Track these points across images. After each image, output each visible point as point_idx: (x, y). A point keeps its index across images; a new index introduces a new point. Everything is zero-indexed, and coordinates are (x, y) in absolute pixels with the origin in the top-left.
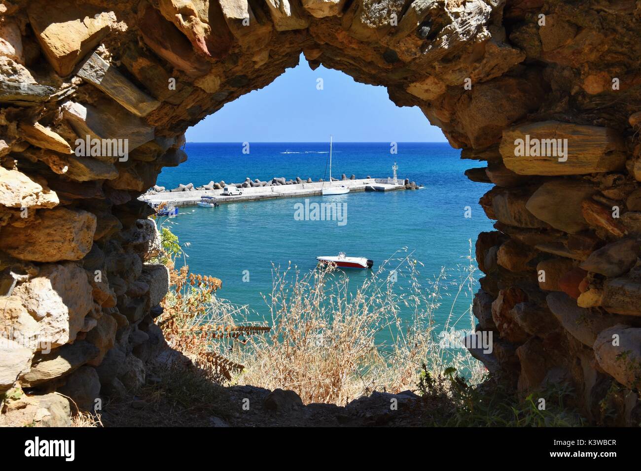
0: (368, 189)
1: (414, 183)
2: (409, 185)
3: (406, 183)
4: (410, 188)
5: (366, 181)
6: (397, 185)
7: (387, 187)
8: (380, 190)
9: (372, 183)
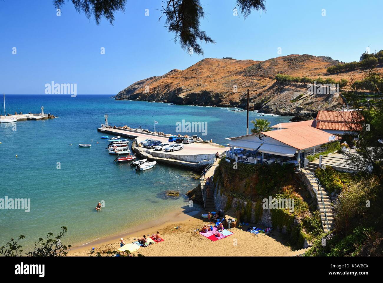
0: (28, 119)
1: (52, 115)
2: (50, 116)
3: (49, 115)
4: (50, 118)
5: (28, 115)
6: (44, 117)
7: (37, 117)
8: (34, 119)
9: (31, 116)
